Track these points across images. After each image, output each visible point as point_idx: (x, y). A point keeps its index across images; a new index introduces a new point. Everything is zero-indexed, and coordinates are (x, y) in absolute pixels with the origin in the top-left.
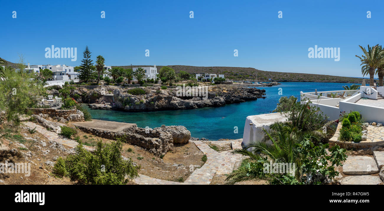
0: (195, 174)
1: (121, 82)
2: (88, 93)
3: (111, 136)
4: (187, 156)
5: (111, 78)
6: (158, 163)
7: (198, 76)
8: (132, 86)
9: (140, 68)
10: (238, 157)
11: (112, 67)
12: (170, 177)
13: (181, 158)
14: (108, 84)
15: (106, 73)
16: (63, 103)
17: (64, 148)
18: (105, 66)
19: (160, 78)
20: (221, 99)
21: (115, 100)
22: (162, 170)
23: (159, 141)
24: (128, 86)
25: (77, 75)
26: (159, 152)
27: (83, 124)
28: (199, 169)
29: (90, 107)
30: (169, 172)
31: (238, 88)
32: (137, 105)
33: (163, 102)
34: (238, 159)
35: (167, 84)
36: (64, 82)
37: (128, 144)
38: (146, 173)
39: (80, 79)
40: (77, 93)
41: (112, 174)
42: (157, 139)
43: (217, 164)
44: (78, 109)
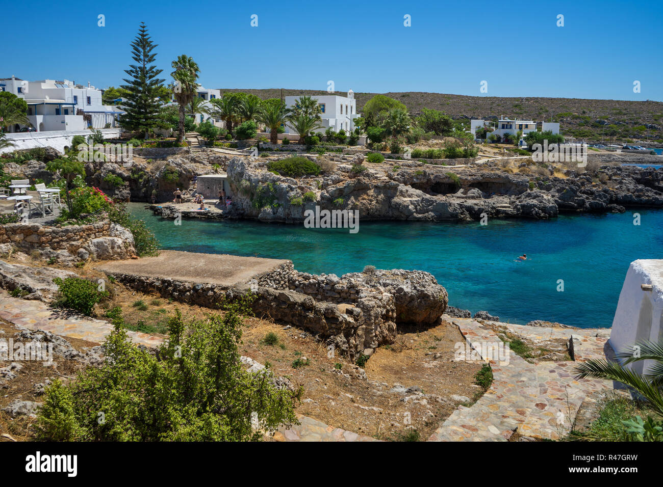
0: (454, 422)
1: (249, 136)
2: (148, 170)
3: (216, 298)
4: (435, 363)
5: (220, 125)
6: (350, 380)
7: (476, 124)
8: (282, 150)
9: (307, 97)
10: (591, 389)
11: (223, 92)
12: (382, 425)
13: (416, 369)
14: (209, 144)
15: (206, 111)
16: (66, 206)
17: (71, 349)
18: (200, 89)
19: (363, 131)
20: (545, 197)
21: (232, 190)
22: (362, 403)
23: (355, 313)
24: (270, 150)
25: (112, 114)
26: (356, 347)
27: (132, 265)
28: (466, 409)
29: (157, 212)
30: (382, 410)
31: (605, 168)
32: (293, 205)
33: (371, 201)
34: (588, 394)
35: (384, 149)
36: (71, 138)
37: (268, 322)
38: (318, 410)
39: (124, 127)
40: (113, 172)
41: (213, 419)
42: (349, 307)
43: (523, 399)
44: (114, 222)
